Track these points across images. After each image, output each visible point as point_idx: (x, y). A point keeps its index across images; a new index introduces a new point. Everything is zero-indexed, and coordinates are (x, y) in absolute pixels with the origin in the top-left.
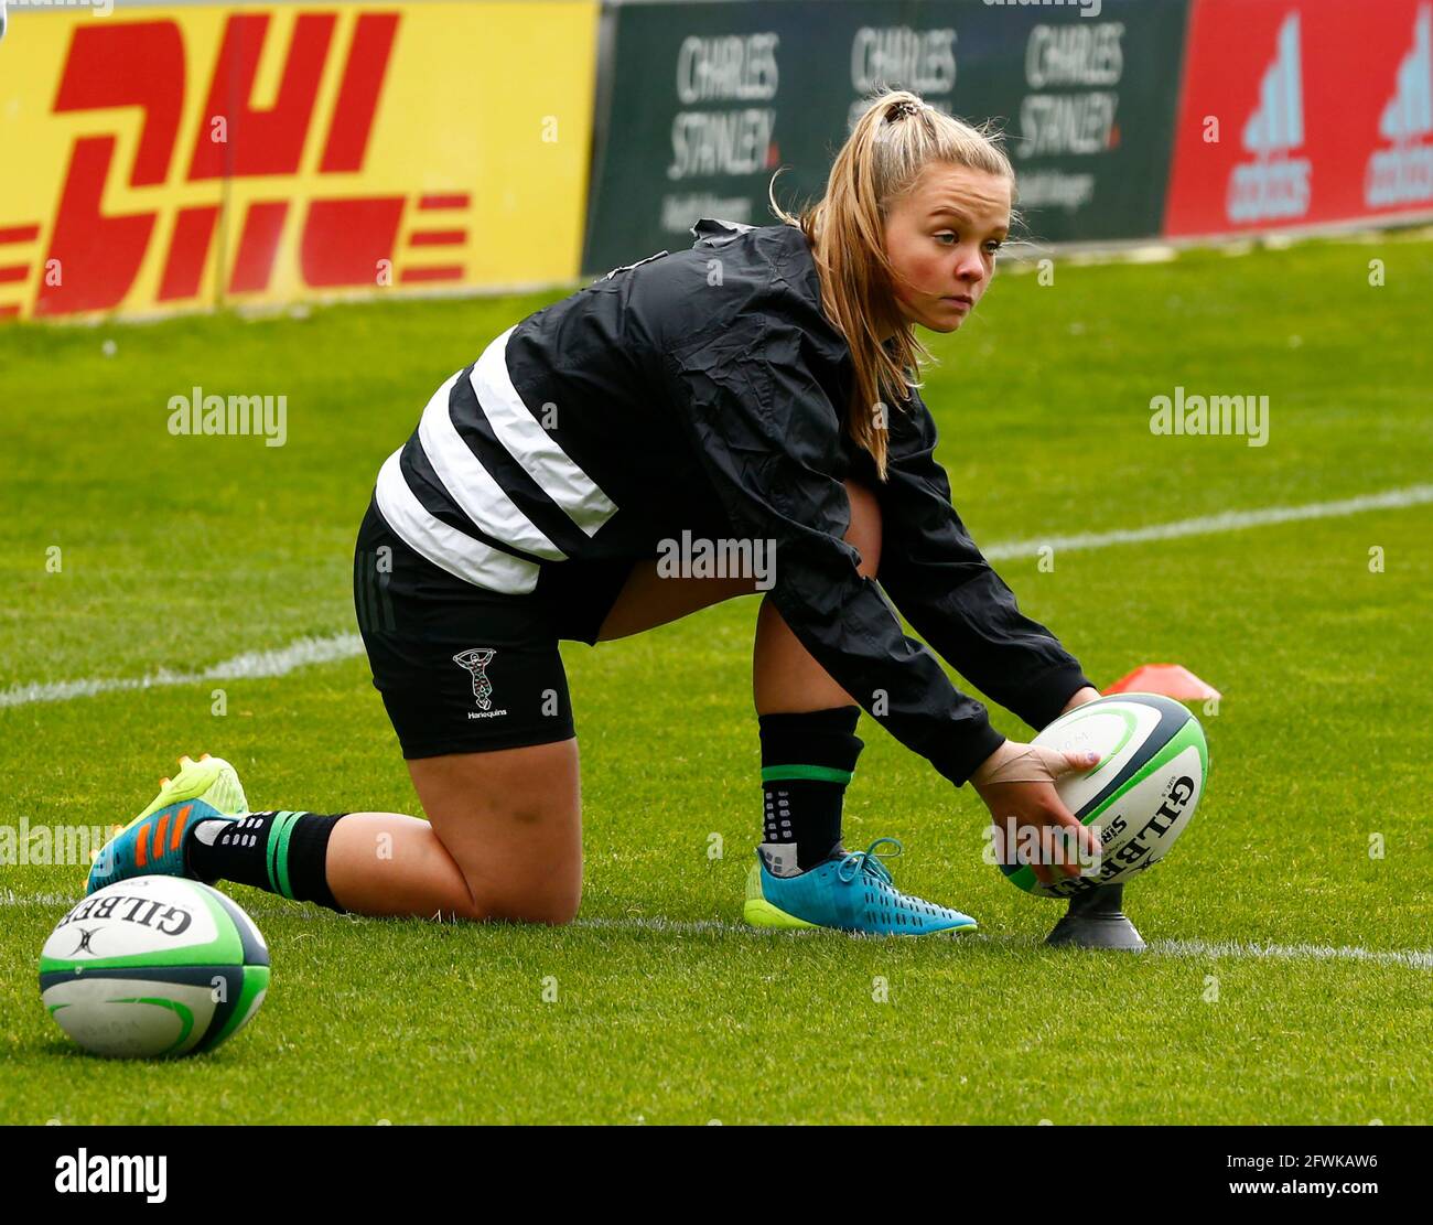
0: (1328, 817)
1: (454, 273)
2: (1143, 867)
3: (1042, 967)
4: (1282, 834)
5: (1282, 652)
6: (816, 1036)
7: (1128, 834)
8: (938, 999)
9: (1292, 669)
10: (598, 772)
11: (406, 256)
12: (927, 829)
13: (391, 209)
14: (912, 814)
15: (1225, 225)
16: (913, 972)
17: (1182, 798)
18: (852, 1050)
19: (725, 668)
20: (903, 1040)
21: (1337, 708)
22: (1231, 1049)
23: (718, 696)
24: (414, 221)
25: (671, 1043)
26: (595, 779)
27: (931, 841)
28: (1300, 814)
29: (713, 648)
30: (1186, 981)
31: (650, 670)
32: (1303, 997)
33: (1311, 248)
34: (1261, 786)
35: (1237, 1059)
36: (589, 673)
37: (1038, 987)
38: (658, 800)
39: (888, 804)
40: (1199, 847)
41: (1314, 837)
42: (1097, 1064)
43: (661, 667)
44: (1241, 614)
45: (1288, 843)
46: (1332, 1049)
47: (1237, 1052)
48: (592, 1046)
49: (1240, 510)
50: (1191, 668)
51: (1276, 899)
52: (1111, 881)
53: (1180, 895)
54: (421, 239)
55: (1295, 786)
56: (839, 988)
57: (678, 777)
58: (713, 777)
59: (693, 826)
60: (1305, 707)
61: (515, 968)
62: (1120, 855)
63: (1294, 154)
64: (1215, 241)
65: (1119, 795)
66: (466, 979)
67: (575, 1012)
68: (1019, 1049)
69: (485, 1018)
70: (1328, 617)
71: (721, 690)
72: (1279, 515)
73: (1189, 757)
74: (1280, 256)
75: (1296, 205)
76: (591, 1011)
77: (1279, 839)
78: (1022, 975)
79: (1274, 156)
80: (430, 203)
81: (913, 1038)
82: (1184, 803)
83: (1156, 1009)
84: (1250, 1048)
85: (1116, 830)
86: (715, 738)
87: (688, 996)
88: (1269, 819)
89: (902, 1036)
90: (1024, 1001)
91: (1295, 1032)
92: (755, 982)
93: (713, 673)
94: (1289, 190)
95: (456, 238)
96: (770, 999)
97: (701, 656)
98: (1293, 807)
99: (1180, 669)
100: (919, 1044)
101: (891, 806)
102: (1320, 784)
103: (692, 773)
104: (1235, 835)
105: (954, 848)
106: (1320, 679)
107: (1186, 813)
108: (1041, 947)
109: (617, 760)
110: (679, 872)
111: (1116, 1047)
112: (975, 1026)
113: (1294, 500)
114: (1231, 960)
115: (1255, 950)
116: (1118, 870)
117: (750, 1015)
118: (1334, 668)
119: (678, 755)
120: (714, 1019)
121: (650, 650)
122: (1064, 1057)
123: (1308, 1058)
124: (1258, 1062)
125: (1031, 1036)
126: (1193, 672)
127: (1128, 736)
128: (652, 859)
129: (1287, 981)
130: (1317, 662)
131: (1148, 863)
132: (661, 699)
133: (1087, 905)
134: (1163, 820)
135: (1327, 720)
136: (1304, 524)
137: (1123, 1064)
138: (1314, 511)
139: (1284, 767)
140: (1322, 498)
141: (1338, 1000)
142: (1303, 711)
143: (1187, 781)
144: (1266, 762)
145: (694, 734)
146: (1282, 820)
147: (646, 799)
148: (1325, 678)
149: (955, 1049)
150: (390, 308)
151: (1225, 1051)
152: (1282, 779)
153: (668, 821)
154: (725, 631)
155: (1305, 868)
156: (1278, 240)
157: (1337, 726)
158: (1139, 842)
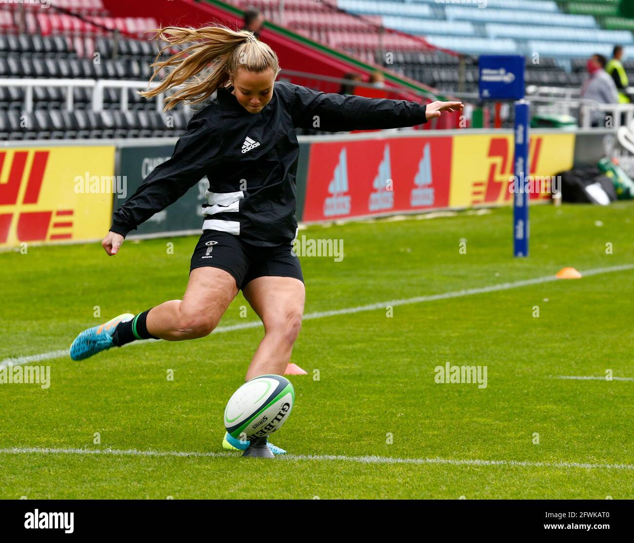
0: (338, 413)
1: (68, 236)
2: (273, 431)
3: (239, 465)
4: (322, 419)
5: (328, 358)
6: (163, 488)
7: (268, 421)
8: (204, 475)
9: (331, 364)
10: (100, 401)
11: (52, 231)
12: (207, 419)
13: (47, 216)
14: (202, 414)
15: (323, 218)
16: (197, 466)
17: (286, 410)
18: (175, 492)
19: (146, 366)
20: (192, 489)
21: (344, 377)
22: (299, 490)
23: (142, 376)
24: (55, 219)
25: (116, 492)
26: (99, 404)
27: (207, 423)
28: (329, 412)
29: (142, 360)
30: (286, 468)
31: (121, 367)
32: (324, 472)
33: (351, 225)
34: (317, 403)
35: (301, 493)
36: (101, 368)
37: (238, 471)
38: (119, 410)
39: (195, 411)
40: (295, 423)
41: (333, 420)
42: (255, 496)
43: (125, 366)
44: (316, 346)
45: (324, 421)
46: (332, 490)
47: (301, 491)
48: (89, 493)
49: (319, 311)
50: (297, 364)
51: (318, 440)
52: (263, 436)
53: (287, 439)
54: (57, 225)
55: (328, 403)
56: (173, 472)
57: (127, 403)
58: (138, 402)
59: (130, 419)
60: (334, 377)
61: (67, 468)
62: (266, 428)
63: (345, 194)
64: (320, 223)
65: (265, 409)
66: (50, 471)
67: (85, 482)
68: (230, 491)
69: (55, 484)
70: (344, 346)
71: (144, 374)
72: (332, 313)
73: (288, 396)
74: (340, 227)
75: (346, 211)
76: (90, 481)
77: (321, 420)
78: (232, 467)
79: (339, 195)
80: (59, 213)
81: (195, 488)
82: (286, 411)
83: (275, 478)
84: (305, 489)
85: (264, 420)
86: (140, 390)
87: (122, 476)
88: (318, 414)
89: (192, 487)
90: (233, 475)
91: (320, 484)
92: (145, 471)
93: (142, 368)
94: (344, 206)
95: (69, 224)
96: (149, 476)
97: (138, 363)
98: (327, 409)
99: (294, 365)
100: (197, 490)
101: (196, 411)
102: (336, 402)
103: (131, 401)
104: (307, 419)
105: (215, 425)
106: (340, 367)
107: (287, 414)
108: (240, 457)
109: (107, 397)
110: (124, 434)
111: (262, 490)
112: (216, 484)
113: (338, 308)
114: (302, 461)
115: (310, 457)
116: (265, 433)
117: (143, 482)
118: (344, 363)
119: (127, 395)
120: (131, 483)
121: (122, 360)
122: (244, 494)
123: (324, 493)
124: (307, 494)
125: (234, 487)
126: (298, 366)
127: (268, 390)
128: (115, 430)
129: (319, 467)
130: (340, 361)
131: (275, 430)
132: (124, 377)
133: (255, 444)
134: (279, 417)
135: (341, 381)
136: (340, 316)
137: (263, 496)
138: (344, 311)
139: (325, 396)
140: (347, 307)
141: (335, 473)
142: (333, 378)
143: (287, 404)
144: (319, 395)
145: (133, 388)
146: (323, 414)
147: (116, 410)
148: (341, 367)
149: (209, 492)
150: (47, 248)
151: (297, 491)
152: (324, 400)
153: (122, 417)
154: (147, 354)
155: (329, 429)
156: (340, 222)
157: (344, 383)
158: (272, 424)
